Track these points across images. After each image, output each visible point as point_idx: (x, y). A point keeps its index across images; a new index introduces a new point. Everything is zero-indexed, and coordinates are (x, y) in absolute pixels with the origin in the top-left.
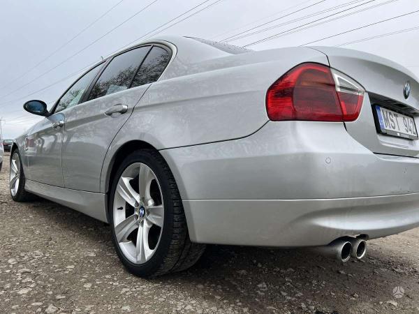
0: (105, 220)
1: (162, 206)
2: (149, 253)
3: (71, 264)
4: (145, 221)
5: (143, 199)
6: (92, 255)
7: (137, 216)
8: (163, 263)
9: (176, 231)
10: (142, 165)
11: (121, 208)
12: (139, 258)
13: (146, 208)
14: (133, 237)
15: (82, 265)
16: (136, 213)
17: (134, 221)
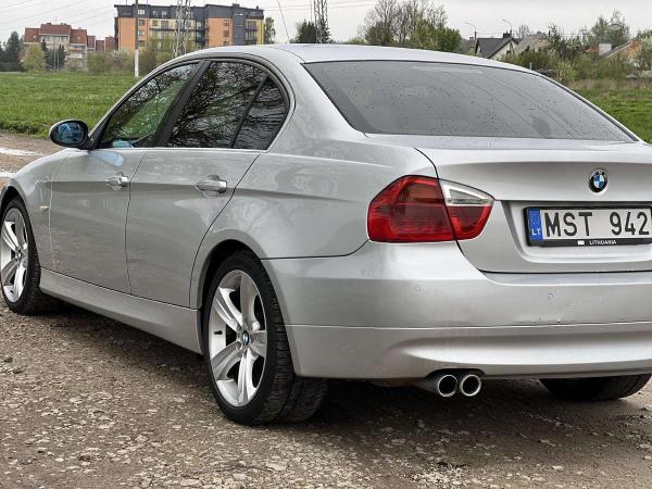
0: (198, 350)
1: (265, 332)
2: (252, 391)
3: (152, 407)
4: (249, 351)
5: (246, 320)
6: (180, 400)
7: (239, 344)
8: (266, 401)
9: (280, 362)
10: (244, 275)
11: (220, 333)
12: (241, 399)
13: (250, 332)
14: (234, 373)
15: (168, 410)
16: (238, 340)
17: (237, 351)
